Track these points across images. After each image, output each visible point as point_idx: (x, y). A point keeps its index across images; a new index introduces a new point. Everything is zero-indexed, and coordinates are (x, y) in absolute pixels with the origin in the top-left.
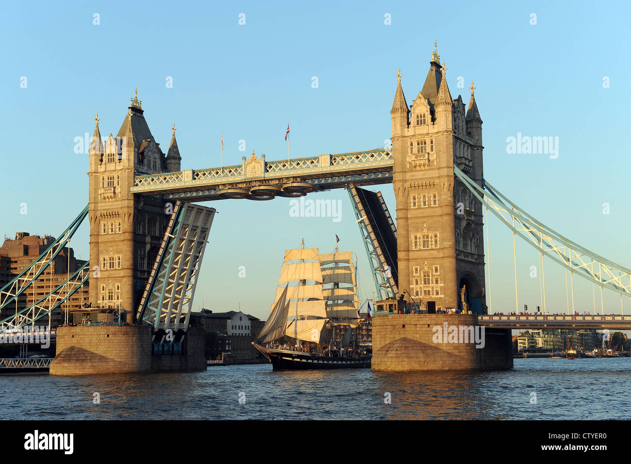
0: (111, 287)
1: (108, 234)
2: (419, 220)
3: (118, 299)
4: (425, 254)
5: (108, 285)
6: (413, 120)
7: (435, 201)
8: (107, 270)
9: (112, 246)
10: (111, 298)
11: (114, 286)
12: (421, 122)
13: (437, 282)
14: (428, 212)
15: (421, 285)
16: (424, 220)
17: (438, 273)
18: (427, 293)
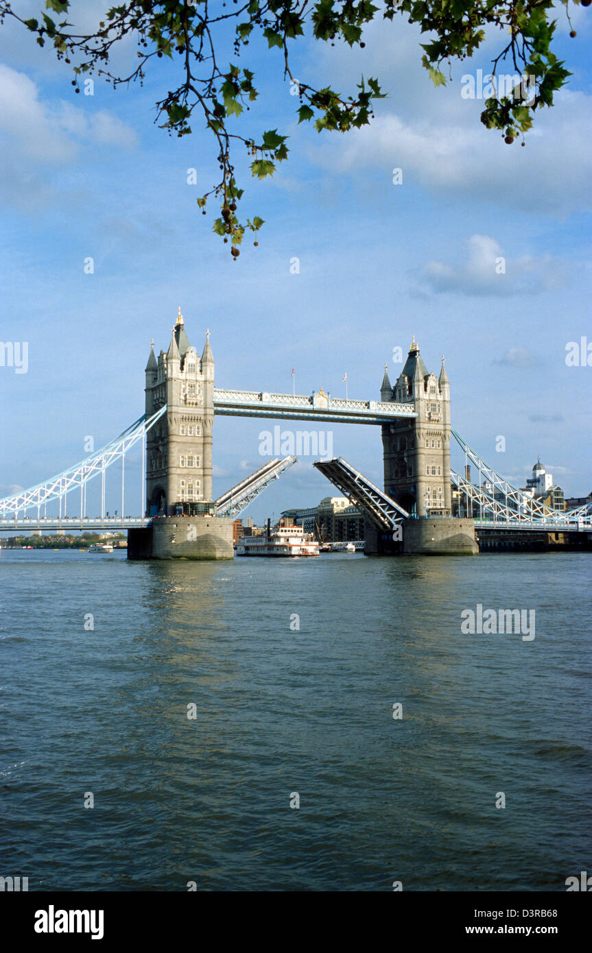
0: (191, 483)
1: (186, 436)
2: (430, 456)
3: (198, 493)
4: (433, 479)
5: (187, 482)
6: (428, 388)
7: (439, 445)
8: (186, 468)
9: (190, 447)
10: (190, 492)
11: (194, 482)
12: (433, 391)
13: (440, 498)
14: (435, 452)
15: (431, 499)
16: (434, 456)
17: (441, 492)
18: (435, 504)
